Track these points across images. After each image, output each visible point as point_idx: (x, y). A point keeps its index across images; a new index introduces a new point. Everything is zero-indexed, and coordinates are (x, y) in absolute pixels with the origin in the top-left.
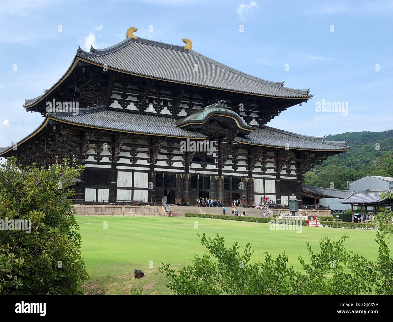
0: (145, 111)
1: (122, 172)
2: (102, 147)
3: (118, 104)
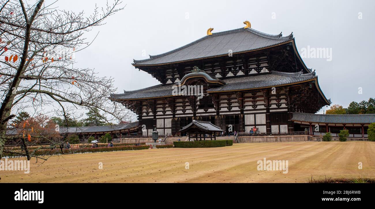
1: (159, 120)
3: (170, 81)
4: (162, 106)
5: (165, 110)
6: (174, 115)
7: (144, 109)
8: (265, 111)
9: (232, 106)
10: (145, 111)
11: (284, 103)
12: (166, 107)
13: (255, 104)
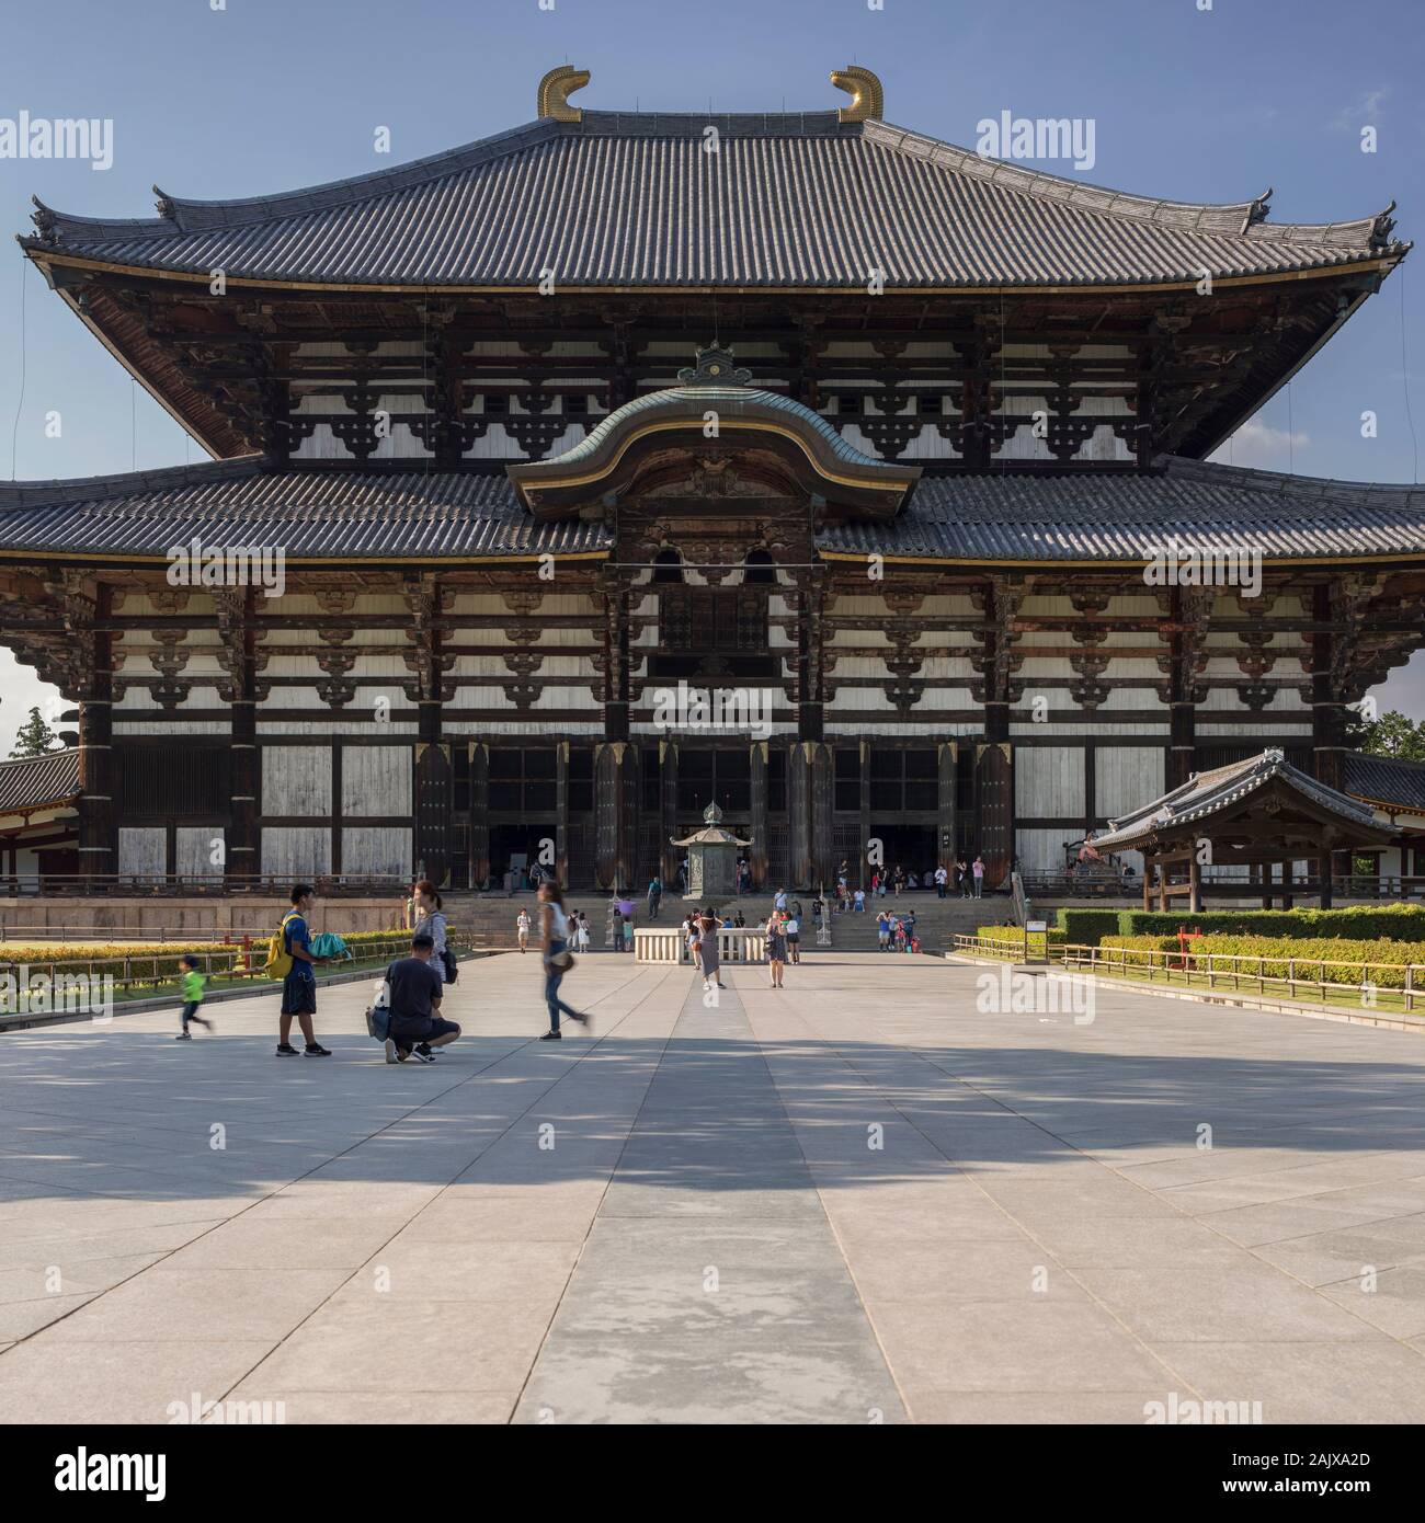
0: (467, 455)
1: (284, 749)
2: (183, 643)
3: (334, 438)
4: (311, 637)
5: (347, 674)
6: (430, 716)
7: (137, 650)
8: (1163, 729)
9: (920, 675)
10: (137, 666)
11: (1291, 684)
12: (359, 650)
13: (1096, 672)
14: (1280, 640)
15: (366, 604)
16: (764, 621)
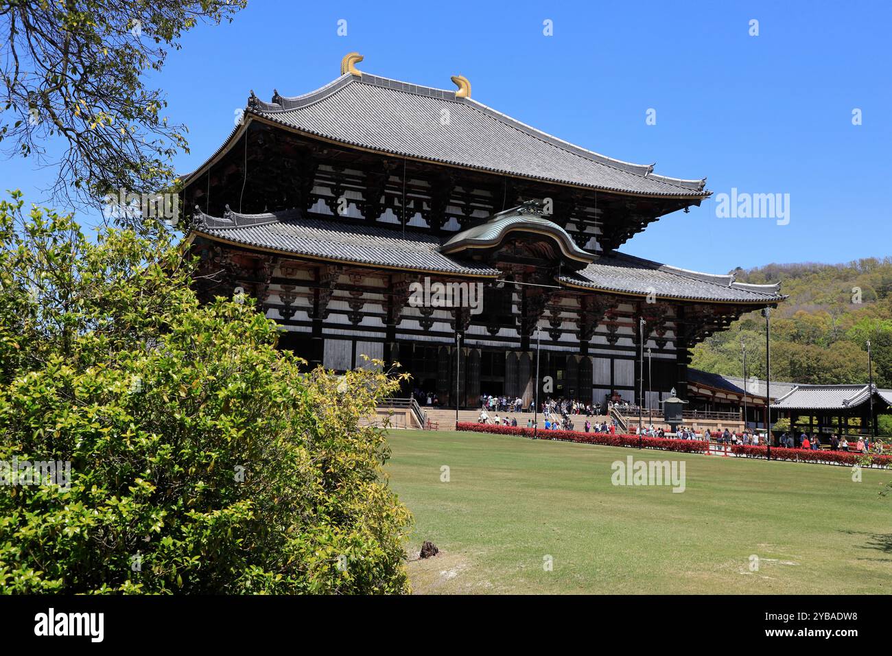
2: (294, 291)
3: (326, 206)
4: (346, 294)
5: (360, 310)
6: (391, 331)
7: (274, 292)
8: (633, 353)
9: (560, 328)
10: (274, 299)
11: (671, 340)
12: (365, 301)
13: (614, 331)
14: (668, 324)
15: (368, 281)
16: (511, 303)
